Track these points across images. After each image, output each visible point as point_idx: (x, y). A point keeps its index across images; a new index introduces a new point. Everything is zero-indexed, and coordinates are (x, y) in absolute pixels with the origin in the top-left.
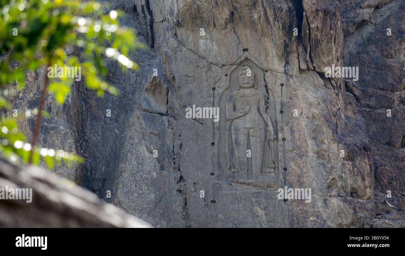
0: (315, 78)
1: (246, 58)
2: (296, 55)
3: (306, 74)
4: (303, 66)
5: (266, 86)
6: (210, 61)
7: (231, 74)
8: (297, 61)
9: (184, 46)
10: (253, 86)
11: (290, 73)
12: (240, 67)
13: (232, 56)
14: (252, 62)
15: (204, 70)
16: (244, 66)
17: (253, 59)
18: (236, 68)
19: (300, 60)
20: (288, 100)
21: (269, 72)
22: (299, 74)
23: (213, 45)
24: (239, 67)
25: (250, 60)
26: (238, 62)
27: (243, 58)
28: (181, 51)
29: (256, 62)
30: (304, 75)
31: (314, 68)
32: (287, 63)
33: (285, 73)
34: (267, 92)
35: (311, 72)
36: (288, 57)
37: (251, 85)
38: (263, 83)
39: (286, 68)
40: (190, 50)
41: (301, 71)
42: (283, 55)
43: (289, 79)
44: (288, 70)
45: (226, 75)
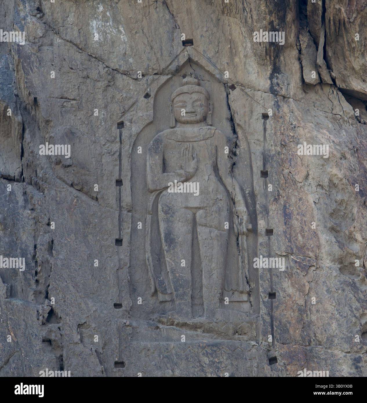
0: (336, 102)
1: (190, 60)
2: (295, 53)
3: (316, 93)
4: (312, 76)
5: (232, 120)
6: (112, 65)
7: (157, 92)
8: (297, 65)
9: (57, 33)
10: (204, 119)
11: (283, 92)
12: (177, 79)
13: (159, 55)
14: (202, 67)
15: (99, 84)
16: (184, 77)
17: (203, 62)
18: (168, 81)
19: (304, 63)
20: (279, 149)
21: (238, 89)
22: (300, 94)
23: (119, 31)
24: (175, 78)
25: (197, 63)
26: (173, 67)
27: (182, 60)
28: (51, 45)
29: (211, 68)
30: (312, 96)
31: (334, 80)
32: (276, 70)
33: (273, 91)
34: (234, 132)
35: (327, 89)
36: (277, 56)
37: (199, 117)
38: (225, 113)
39: (275, 81)
40: (71, 42)
41: (306, 86)
42: (266, 54)
43: (281, 104)
44: (278, 84)
45: (147, 96)
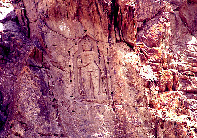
0: (125, 45)
1: (87, 35)
2: (114, 32)
3: (120, 43)
4: (118, 38)
5: (98, 50)
6: (66, 37)
7: (79, 43)
8: (115, 36)
9: (51, 29)
10: (91, 50)
11: (112, 42)
12: (83, 40)
13: (78, 34)
14: (90, 37)
15: (63, 42)
16: (85, 39)
17: (90, 35)
18: (81, 40)
19: (117, 35)
20: (111, 56)
21: (100, 42)
22: (116, 43)
23: (67, 28)
26: (82, 37)
27: (85, 35)
28: (50, 32)
29: (92, 37)
30: (119, 44)
31: (124, 39)
32: (110, 37)
33: (109, 42)
34: (99, 53)
35: (122, 42)
36: (110, 33)
37: (90, 49)
38: (96, 48)
39: (109, 39)
40: (55, 31)
41: (117, 41)
42: (107, 32)
43: (111, 45)
44: (110, 40)
45: (76, 44)
